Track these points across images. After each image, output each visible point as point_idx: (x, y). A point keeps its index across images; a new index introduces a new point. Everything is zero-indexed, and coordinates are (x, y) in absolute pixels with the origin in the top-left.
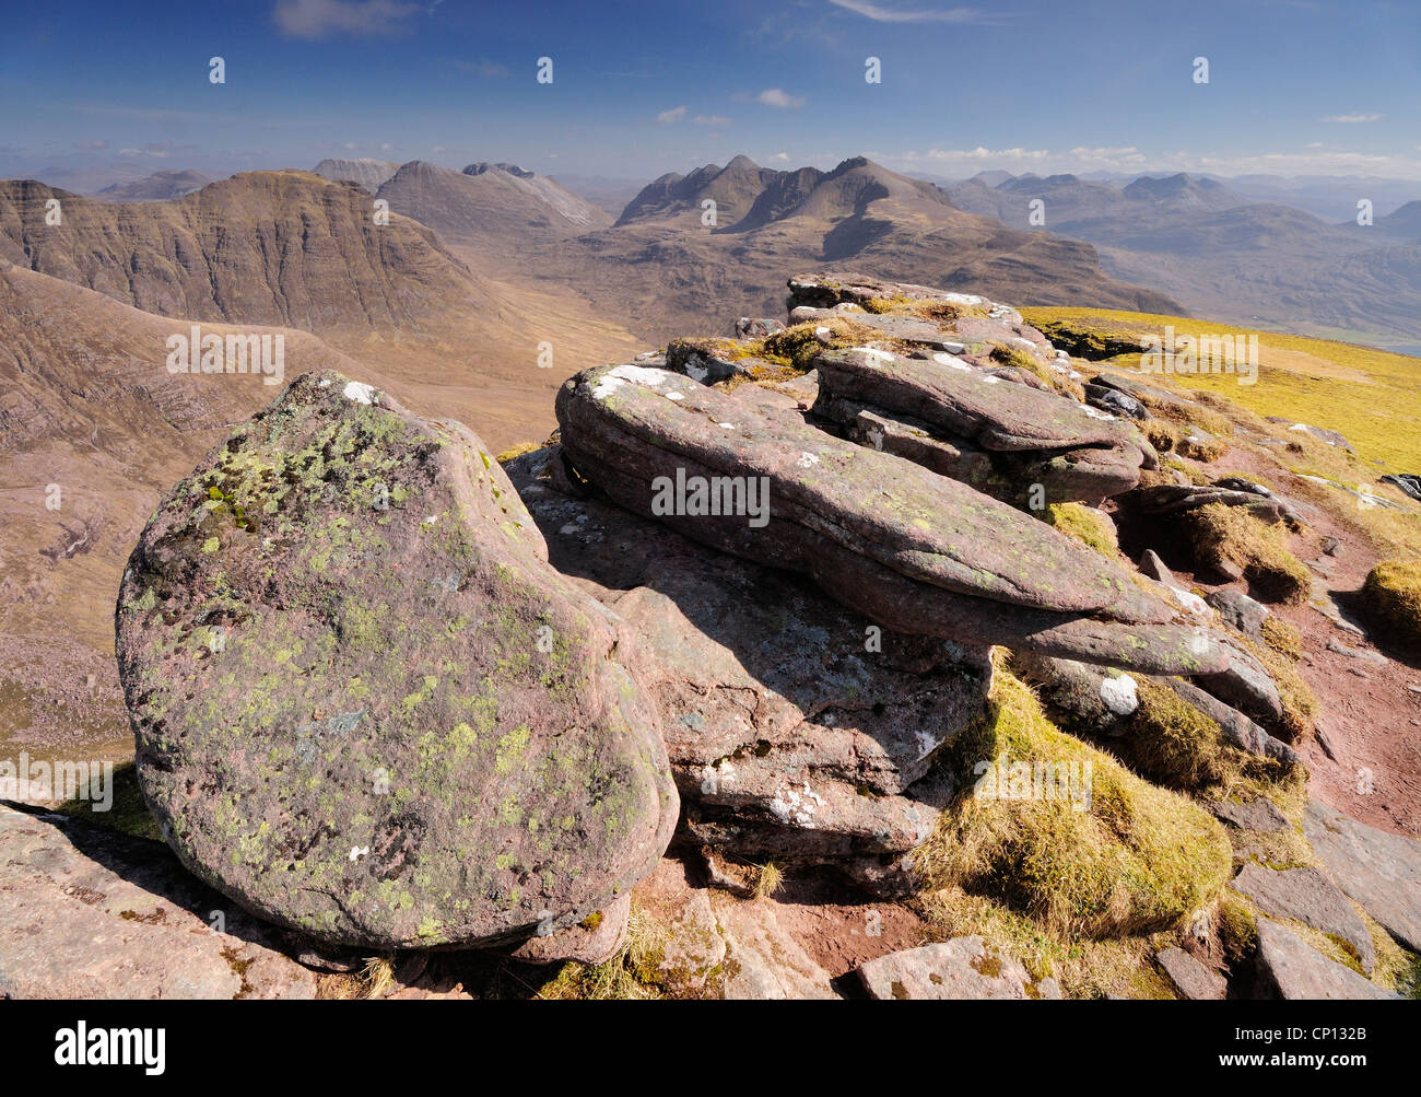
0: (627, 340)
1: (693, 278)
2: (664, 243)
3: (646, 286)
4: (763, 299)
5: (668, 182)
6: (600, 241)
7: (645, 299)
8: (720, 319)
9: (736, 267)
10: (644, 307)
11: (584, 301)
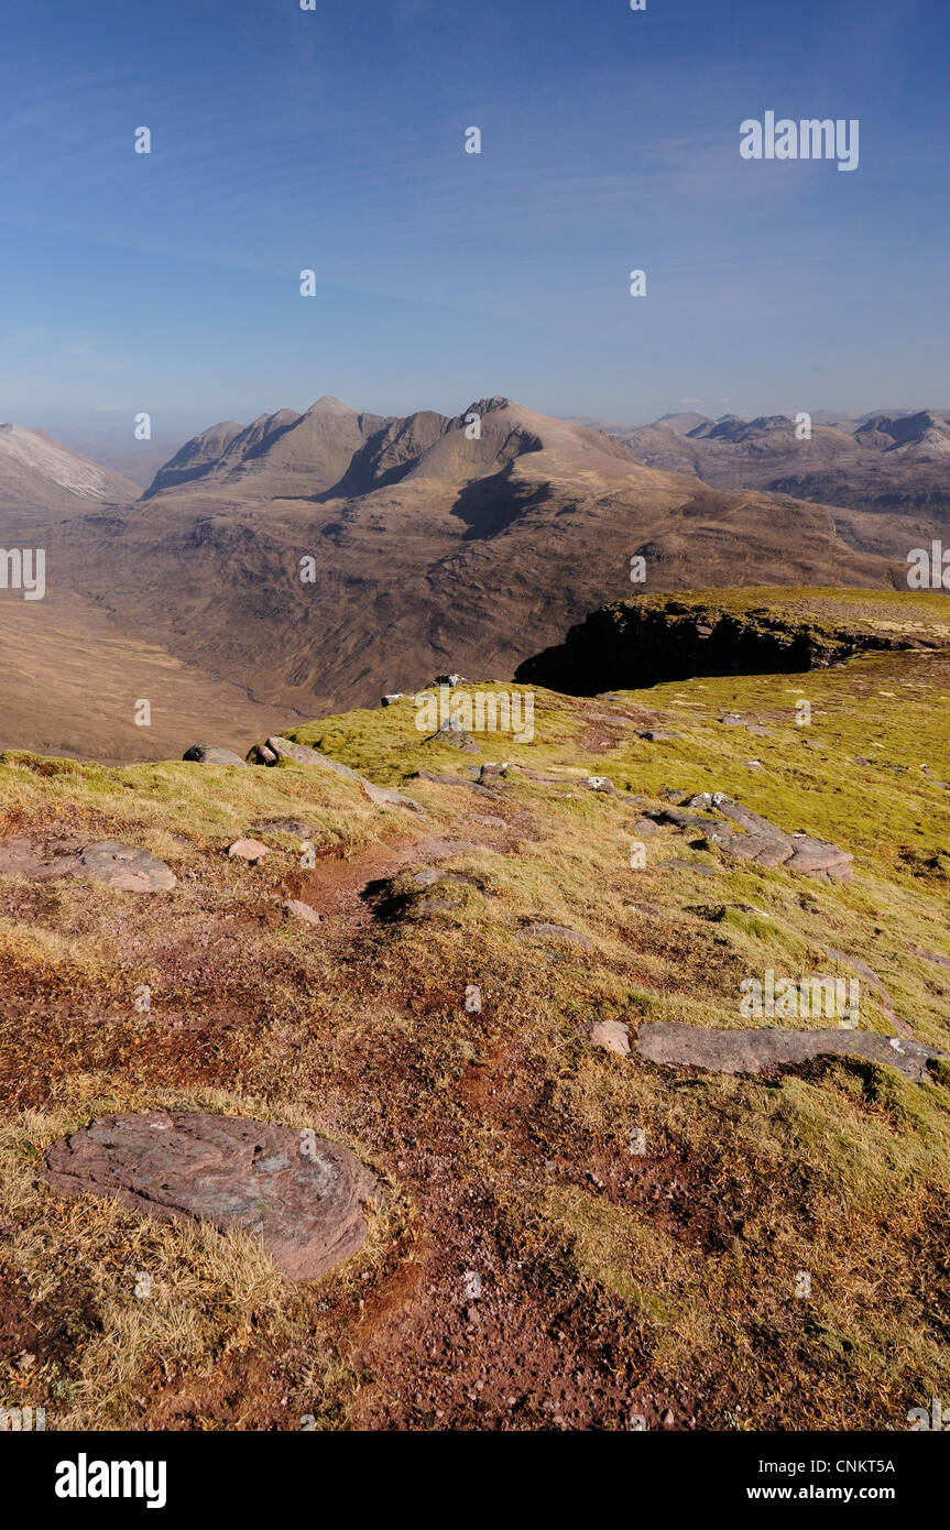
0: (165, 664)
1: (266, 568)
2: (218, 521)
3: (193, 584)
4: (373, 595)
5: (224, 433)
6: (120, 522)
7: (192, 603)
8: (310, 628)
9: (332, 551)
10: (193, 614)
11: (95, 610)
